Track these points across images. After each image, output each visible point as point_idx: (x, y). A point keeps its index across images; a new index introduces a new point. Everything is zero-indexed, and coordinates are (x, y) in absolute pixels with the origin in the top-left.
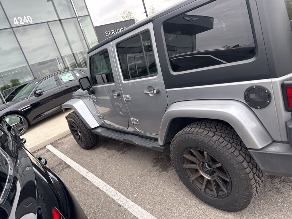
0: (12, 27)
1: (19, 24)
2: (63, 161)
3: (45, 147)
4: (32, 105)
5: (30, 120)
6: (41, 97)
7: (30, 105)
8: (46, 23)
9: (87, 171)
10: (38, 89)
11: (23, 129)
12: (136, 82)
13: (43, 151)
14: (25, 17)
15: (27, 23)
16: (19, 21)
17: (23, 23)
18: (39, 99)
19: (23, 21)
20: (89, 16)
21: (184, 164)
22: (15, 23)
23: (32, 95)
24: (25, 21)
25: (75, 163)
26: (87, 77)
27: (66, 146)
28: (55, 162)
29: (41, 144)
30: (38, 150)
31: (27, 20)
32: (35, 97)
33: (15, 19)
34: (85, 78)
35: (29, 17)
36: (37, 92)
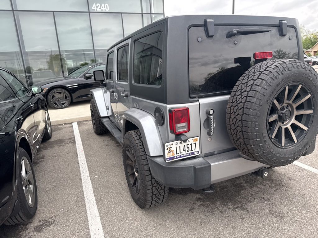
0: (90, 11)
1: (96, 10)
2: (74, 137)
3: (71, 123)
4: (79, 85)
5: (74, 97)
6: (89, 81)
7: (77, 84)
8: (121, 14)
9: (83, 150)
10: (89, 72)
11: (65, 103)
12: (121, 84)
13: (68, 125)
14: (103, 5)
15: (104, 10)
16: (97, 7)
17: (100, 10)
18: (87, 81)
19: (100, 8)
20: (163, 15)
21: (127, 160)
22: (93, 8)
23: (82, 77)
24: (102, 9)
25: (81, 141)
26: (103, 71)
27: (87, 127)
28: (69, 136)
29: (70, 119)
30: (65, 124)
31: (105, 8)
32: (84, 78)
33: (94, 5)
34: (102, 72)
35: (107, 6)
36: (87, 75)
